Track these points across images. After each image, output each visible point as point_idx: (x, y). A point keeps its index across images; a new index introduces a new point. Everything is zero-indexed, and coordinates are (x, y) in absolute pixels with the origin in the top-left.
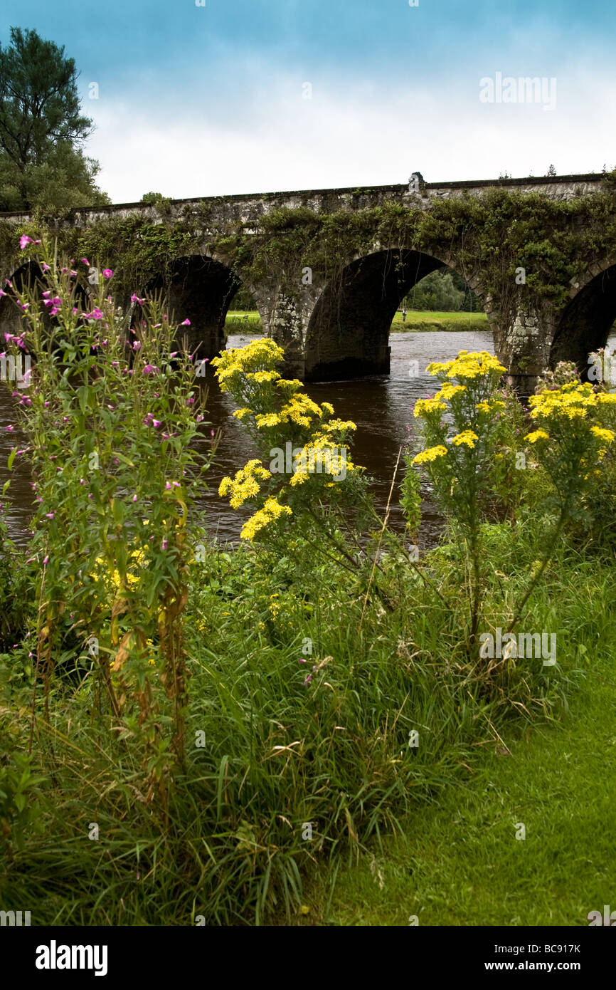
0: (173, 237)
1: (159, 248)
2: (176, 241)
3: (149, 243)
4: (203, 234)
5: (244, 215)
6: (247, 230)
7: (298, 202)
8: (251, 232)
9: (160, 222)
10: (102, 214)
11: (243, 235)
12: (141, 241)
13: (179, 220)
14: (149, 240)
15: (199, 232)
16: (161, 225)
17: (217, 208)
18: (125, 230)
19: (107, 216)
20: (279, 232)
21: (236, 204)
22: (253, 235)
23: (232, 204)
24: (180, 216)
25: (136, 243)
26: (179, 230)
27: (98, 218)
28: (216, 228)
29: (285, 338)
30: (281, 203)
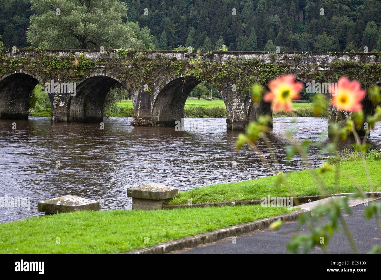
0: (278, 69)
1: (270, 74)
2: (280, 71)
3: (264, 72)
4: (295, 69)
5: (318, 62)
6: (320, 68)
7: (348, 57)
8: (322, 69)
9: (269, 61)
10: (232, 56)
11: (318, 70)
12: (258, 70)
13: (281, 61)
14: (263, 70)
15: (293, 68)
16: (270, 63)
17: (303, 57)
18: (249, 64)
19: (235, 57)
20: (337, 70)
21: (314, 56)
22: (323, 71)
23: (312, 56)
24: (281, 60)
25: (255, 71)
26: (282, 67)
27: (229, 58)
28: (303, 66)
29: (342, 117)
30: (338, 57)
